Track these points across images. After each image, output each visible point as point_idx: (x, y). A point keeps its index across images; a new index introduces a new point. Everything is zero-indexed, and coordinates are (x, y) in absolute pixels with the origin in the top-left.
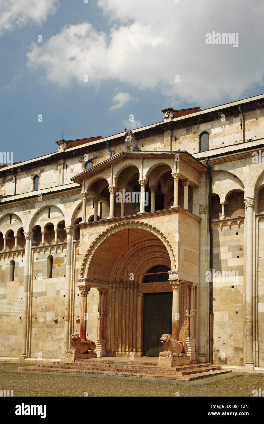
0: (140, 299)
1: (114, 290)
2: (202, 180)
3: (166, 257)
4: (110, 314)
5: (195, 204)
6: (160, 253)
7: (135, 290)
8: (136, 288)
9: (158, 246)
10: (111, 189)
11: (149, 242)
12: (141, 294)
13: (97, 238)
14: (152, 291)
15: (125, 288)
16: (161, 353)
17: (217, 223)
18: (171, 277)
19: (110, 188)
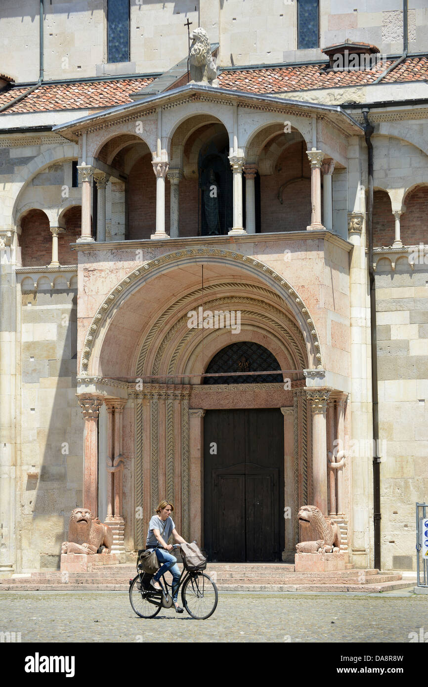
0: (196, 424)
1: (140, 401)
2: (351, 155)
3: (261, 325)
4: (133, 460)
5: (339, 210)
6: (250, 315)
7: (186, 402)
8: (187, 397)
9: (247, 298)
10: (159, 168)
11: (227, 288)
12: (201, 413)
13: (124, 282)
14: (227, 405)
15: (163, 397)
16: (302, 545)
17: (386, 256)
18: (310, 383)
19: (157, 164)
